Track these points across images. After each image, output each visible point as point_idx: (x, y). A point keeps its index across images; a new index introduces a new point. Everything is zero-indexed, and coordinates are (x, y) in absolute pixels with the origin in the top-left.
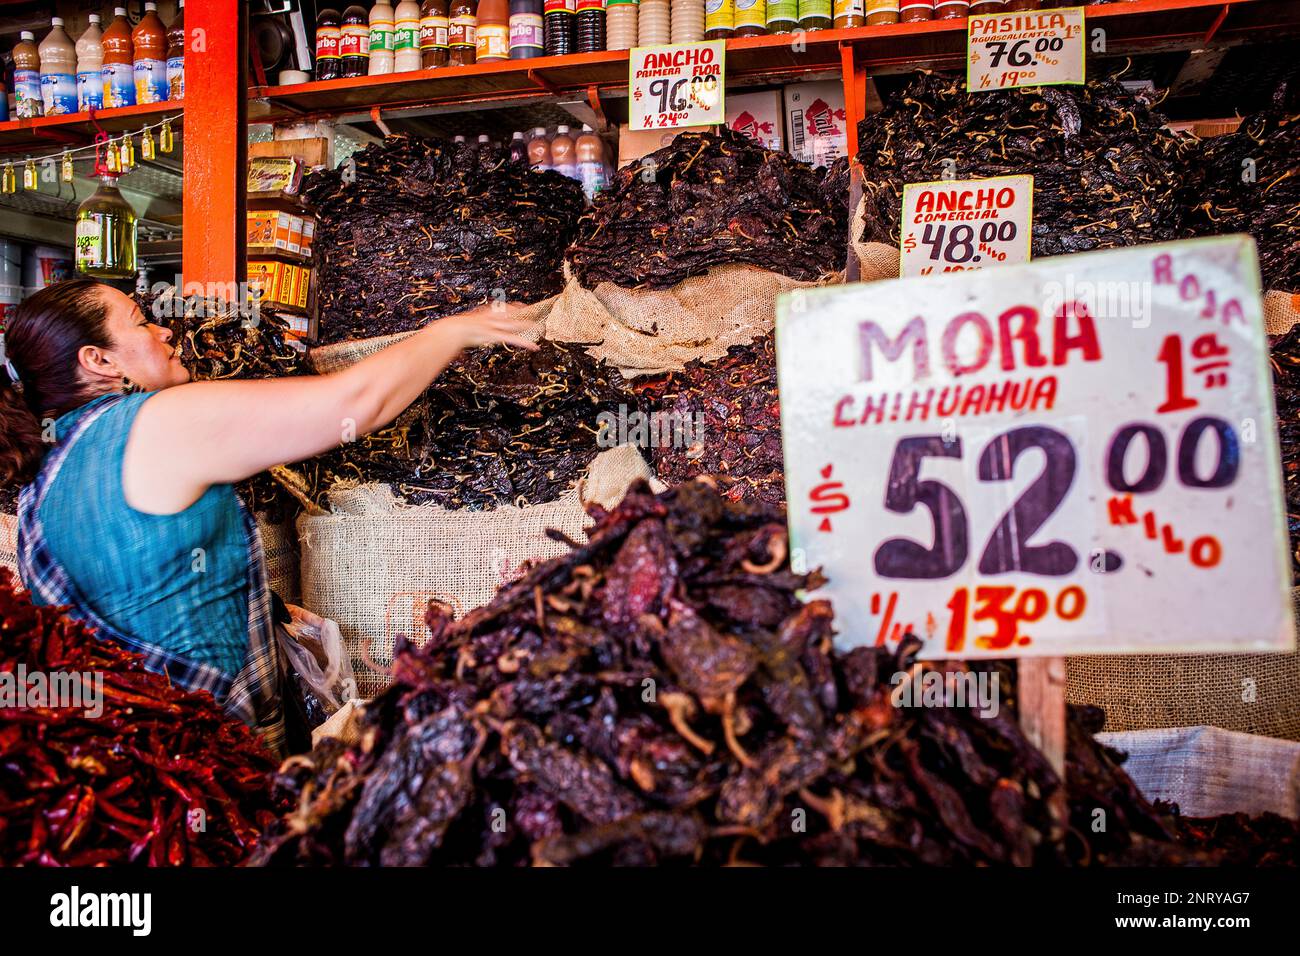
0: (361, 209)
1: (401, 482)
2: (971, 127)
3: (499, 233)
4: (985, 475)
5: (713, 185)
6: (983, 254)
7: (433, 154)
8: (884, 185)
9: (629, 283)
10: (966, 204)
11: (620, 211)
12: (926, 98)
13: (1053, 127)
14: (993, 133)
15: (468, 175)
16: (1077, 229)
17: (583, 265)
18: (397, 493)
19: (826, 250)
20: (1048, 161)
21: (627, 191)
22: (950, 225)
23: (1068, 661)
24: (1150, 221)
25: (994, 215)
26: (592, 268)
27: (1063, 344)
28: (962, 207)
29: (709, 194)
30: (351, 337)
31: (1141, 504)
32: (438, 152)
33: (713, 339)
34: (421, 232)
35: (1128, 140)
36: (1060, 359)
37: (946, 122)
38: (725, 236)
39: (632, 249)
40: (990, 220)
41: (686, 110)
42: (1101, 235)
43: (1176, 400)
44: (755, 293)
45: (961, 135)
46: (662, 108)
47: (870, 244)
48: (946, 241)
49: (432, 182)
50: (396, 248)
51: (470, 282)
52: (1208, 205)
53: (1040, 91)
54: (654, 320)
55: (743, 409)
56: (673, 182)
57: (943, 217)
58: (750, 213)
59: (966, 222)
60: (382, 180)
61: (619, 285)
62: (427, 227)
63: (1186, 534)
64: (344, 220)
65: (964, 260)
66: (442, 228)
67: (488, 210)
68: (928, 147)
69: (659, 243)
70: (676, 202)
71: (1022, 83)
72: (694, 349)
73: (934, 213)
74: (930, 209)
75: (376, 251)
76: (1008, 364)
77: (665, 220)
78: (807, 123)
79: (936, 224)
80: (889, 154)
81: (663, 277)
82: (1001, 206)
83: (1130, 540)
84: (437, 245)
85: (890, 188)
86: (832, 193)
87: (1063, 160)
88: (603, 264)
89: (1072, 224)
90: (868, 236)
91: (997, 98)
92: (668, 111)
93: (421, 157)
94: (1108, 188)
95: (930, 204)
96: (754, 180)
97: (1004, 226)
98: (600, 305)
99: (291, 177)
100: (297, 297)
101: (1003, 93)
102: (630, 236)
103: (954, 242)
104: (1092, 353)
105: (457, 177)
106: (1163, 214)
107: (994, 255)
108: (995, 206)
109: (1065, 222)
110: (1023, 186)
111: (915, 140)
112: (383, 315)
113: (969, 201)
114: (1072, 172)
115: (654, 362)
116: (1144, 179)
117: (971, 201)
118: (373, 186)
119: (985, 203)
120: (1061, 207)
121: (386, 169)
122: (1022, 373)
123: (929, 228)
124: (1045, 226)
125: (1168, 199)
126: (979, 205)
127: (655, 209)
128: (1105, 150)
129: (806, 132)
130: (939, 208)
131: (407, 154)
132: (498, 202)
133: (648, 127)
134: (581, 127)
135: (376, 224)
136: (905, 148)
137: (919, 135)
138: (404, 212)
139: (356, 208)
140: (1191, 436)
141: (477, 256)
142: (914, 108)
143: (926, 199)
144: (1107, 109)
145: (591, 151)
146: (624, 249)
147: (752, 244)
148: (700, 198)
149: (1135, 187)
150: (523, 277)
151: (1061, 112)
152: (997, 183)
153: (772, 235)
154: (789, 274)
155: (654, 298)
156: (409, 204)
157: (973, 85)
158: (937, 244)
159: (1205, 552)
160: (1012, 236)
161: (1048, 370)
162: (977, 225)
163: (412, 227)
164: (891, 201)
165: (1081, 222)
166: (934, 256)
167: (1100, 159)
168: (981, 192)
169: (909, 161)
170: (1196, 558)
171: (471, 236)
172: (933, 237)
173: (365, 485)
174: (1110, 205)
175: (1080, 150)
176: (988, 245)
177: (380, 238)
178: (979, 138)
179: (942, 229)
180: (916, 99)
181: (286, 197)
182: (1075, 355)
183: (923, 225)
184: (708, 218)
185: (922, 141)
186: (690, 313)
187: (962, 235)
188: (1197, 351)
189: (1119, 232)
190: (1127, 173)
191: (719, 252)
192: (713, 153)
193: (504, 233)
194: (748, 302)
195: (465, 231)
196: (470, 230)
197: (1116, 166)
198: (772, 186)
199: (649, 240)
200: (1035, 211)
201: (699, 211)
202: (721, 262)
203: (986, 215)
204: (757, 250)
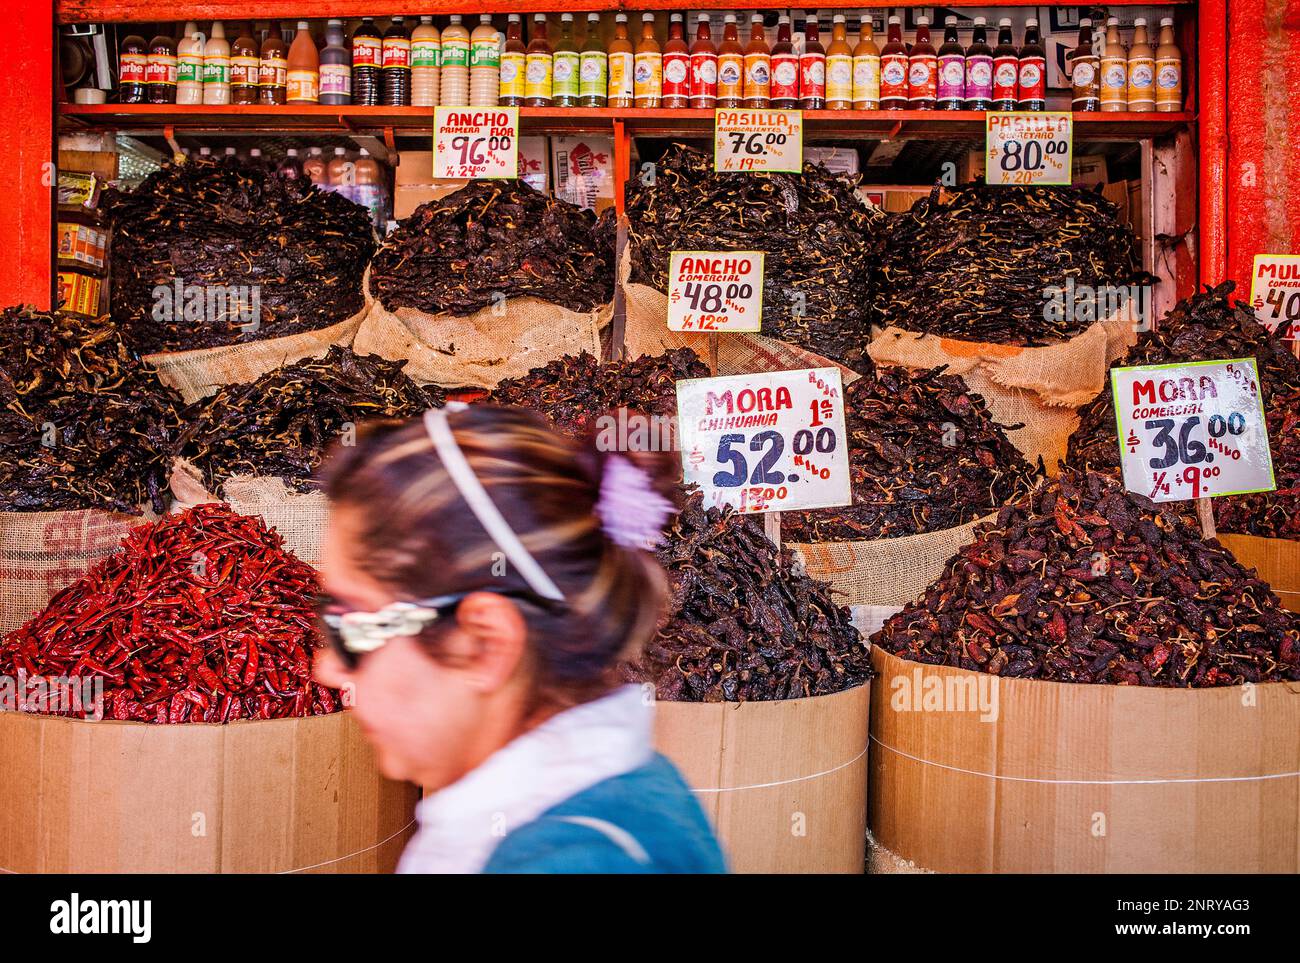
0: (178, 232)
1: (292, 475)
2: (716, 198)
3: (310, 259)
4: (752, 449)
5: (506, 230)
6: (728, 307)
7: (246, 184)
8: (647, 238)
9: (434, 309)
10: (717, 269)
11: (423, 247)
12: (682, 170)
13: (779, 203)
14: (734, 205)
15: (279, 204)
16: (795, 284)
17: (388, 292)
18: (287, 484)
19: (600, 288)
20: (774, 231)
21: (427, 226)
22: (705, 285)
23: (782, 513)
24: (848, 278)
25: (736, 280)
26: (397, 294)
27: (779, 402)
28: (714, 272)
29: (503, 237)
30: (165, 349)
31: (805, 458)
32: (250, 182)
33: (505, 359)
34: (241, 257)
35: (832, 218)
36: (778, 408)
37: (698, 192)
38: (519, 275)
39: (436, 281)
40: (733, 282)
41: (484, 164)
42: (812, 289)
43: (816, 422)
44: (541, 322)
45: (709, 203)
46: (463, 161)
47: (637, 285)
48: (702, 296)
49: (246, 210)
50: (216, 270)
51: (284, 303)
52: (887, 270)
53: (769, 176)
54: (451, 341)
55: (555, 420)
56: (469, 223)
57: (700, 277)
58: (538, 255)
59: (716, 283)
60: (199, 206)
61: (423, 311)
62: (246, 252)
63: (819, 468)
64: (162, 241)
65: (715, 310)
66: (261, 253)
67: (300, 239)
68: (683, 211)
69: (460, 276)
70: (473, 241)
71: (756, 168)
72: (489, 368)
73: (694, 274)
74: (690, 271)
75: (195, 271)
76: (761, 410)
77: (463, 257)
78: (571, 164)
79: (695, 283)
80: (653, 214)
81: (464, 307)
82: (741, 272)
83: (801, 470)
84: (256, 269)
85: (653, 241)
86: (601, 237)
87: (785, 231)
88: (410, 292)
89: (791, 280)
90: (634, 278)
91: (736, 177)
92: (468, 163)
93: (235, 186)
94: (818, 253)
95: (691, 267)
96: (539, 226)
97: (743, 287)
98: (404, 328)
99: (91, 193)
100: (90, 306)
101: (741, 174)
102: (433, 269)
103: (708, 297)
104: (789, 406)
105: (270, 207)
106: (857, 272)
107: (736, 308)
108: (737, 272)
109: (784, 277)
110: (757, 259)
111: (673, 205)
112: (200, 330)
113: (719, 267)
114: (791, 240)
115: (454, 378)
116: (843, 247)
117: (720, 268)
118: (191, 211)
119: (730, 270)
120: (783, 267)
121: (201, 195)
122: (766, 412)
123: (689, 286)
124: (772, 280)
125: (860, 262)
126: (726, 271)
127: (454, 247)
128: (816, 225)
129: (570, 171)
130: (697, 271)
131: (221, 183)
132: (309, 231)
133: (450, 176)
134: (359, 150)
135: (195, 247)
136: (665, 210)
137: (677, 201)
138: (222, 237)
139: (174, 230)
140: (821, 434)
141: (291, 279)
142: (673, 179)
143: (688, 264)
144: (817, 189)
145: (368, 175)
146: (429, 281)
147: (541, 283)
148: (497, 240)
149: (837, 253)
150: (329, 299)
151: (785, 193)
152: (739, 256)
153: (557, 276)
154: (569, 307)
155: (452, 323)
156: (227, 230)
157: (719, 166)
158: (695, 298)
159: (825, 474)
160: (749, 296)
161: (774, 411)
162: (724, 285)
163: (233, 251)
164: (654, 252)
165: (798, 278)
166: (693, 306)
167: (812, 231)
168: (727, 261)
169: (669, 221)
170: (822, 476)
171: (287, 261)
172: (692, 293)
173: (260, 479)
174: (819, 266)
175: (797, 223)
176: (732, 300)
177: (200, 260)
178: (724, 208)
179: (699, 286)
180: (675, 170)
181: (86, 211)
182: (783, 406)
183: (685, 283)
184: (504, 258)
185: (680, 207)
186: (483, 336)
187: (713, 292)
188: (822, 406)
189: (825, 286)
190: (831, 242)
191: (513, 288)
192: (504, 199)
193: (314, 260)
194: (535, 330)
195: (281, 257)
196: (286, 255)
197: (823, 237)
198: (556, 232)
199: (450, 274)
200: (765, 269)
201: (495, 252)
202: (516, 297)
203: (731, 278)
204: (545, 287)
